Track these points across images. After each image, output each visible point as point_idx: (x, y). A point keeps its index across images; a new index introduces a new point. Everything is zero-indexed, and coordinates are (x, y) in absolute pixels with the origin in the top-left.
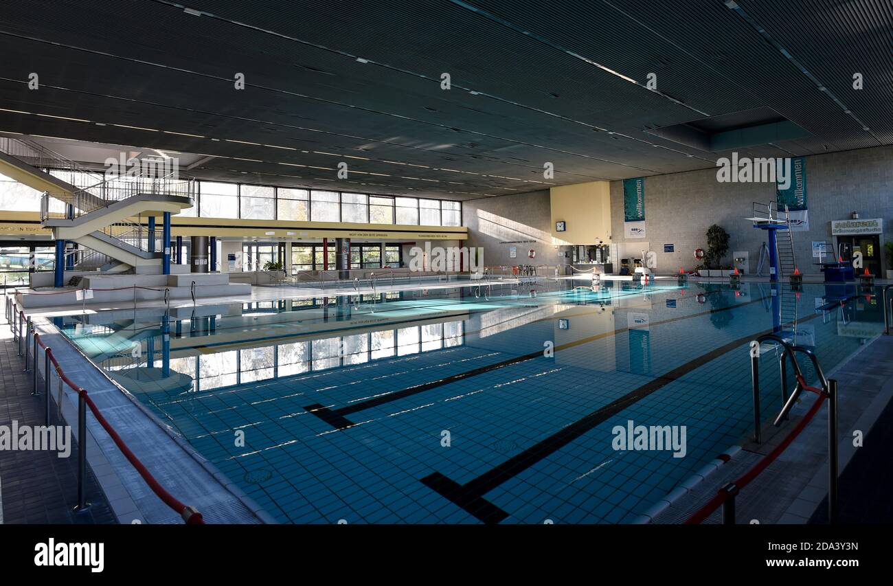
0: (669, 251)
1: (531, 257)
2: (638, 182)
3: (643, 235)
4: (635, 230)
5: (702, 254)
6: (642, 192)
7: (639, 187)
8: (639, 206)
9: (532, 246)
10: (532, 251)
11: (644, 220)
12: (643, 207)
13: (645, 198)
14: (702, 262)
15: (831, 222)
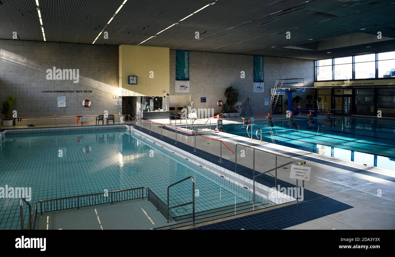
0: (203, 102)
1: (86, 106)
2: (186, 53)
3: (188, 91)
4: (182, 86)
5: (221, 103)
6: (188, 60)
7: (186, 57)
8: (186, 70)
9: (88, 96)
10: (87, 101)
11: (189, 80)
12: (188, 71)
13: (190, 65)
14: (221, 108)
15: (270, 89)
